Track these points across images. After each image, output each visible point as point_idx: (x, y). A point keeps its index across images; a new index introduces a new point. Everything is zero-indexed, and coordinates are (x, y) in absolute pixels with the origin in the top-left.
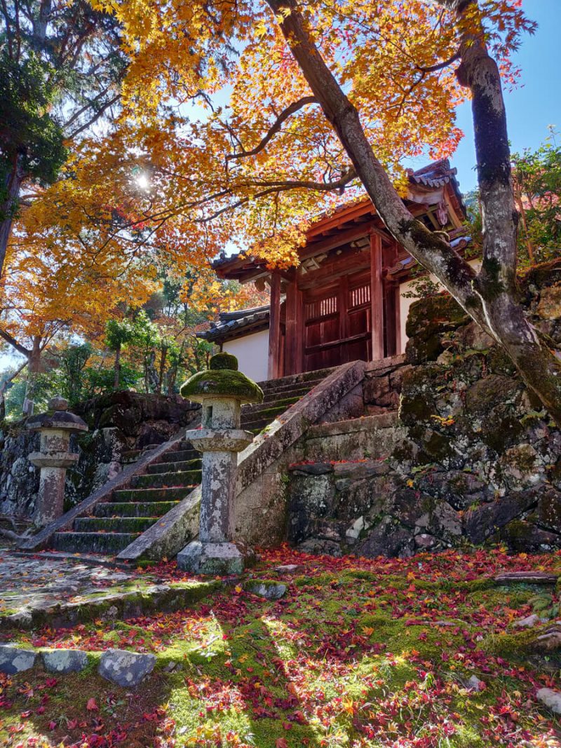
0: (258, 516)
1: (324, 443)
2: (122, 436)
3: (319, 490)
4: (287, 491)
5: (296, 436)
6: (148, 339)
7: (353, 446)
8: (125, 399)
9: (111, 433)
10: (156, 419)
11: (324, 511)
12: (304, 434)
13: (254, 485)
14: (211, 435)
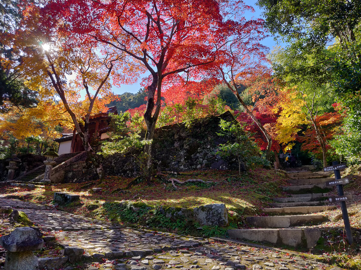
0: (57, 179)
1: (74, 166)
2: (28, 165)
3: (70, 174)
4: (65, 175)
5: (68, 165)
6: (38, 140)
7: (78, 167)
8: (31, 156)
9: (25, 164)
10: (38, 161)
11: (70, 178)
12: (71, 164)
13: (57, 173)
14: (48, 162)
